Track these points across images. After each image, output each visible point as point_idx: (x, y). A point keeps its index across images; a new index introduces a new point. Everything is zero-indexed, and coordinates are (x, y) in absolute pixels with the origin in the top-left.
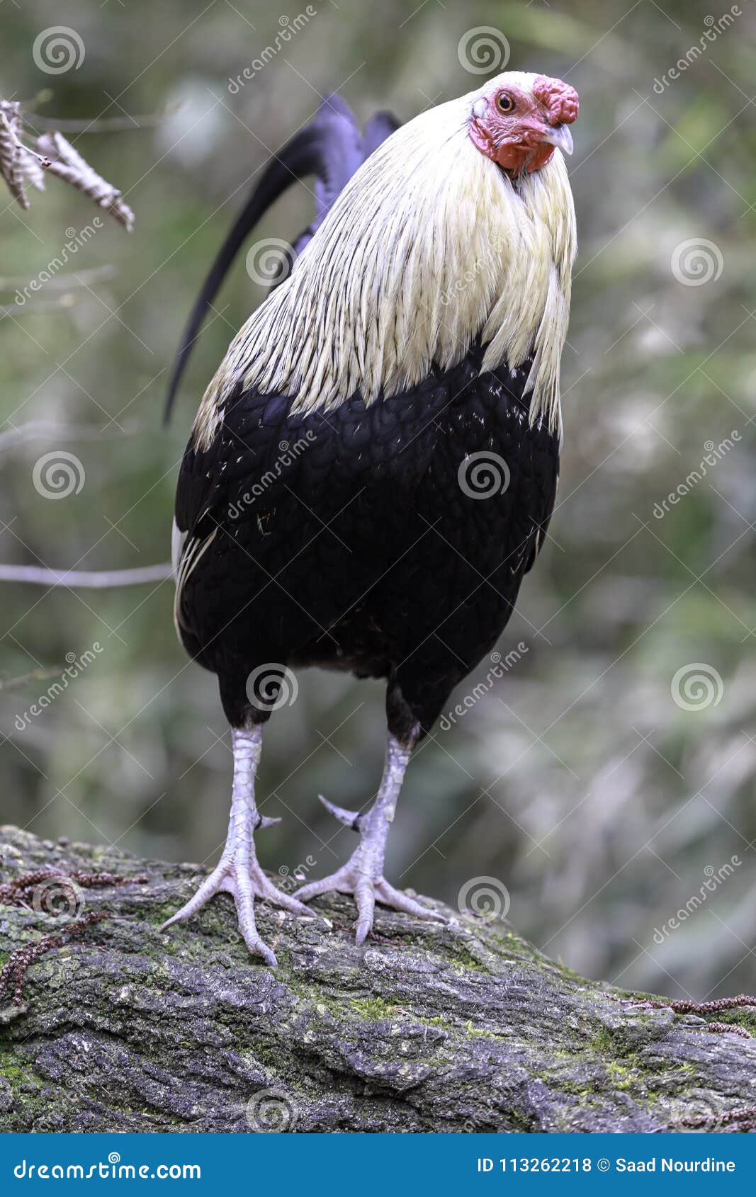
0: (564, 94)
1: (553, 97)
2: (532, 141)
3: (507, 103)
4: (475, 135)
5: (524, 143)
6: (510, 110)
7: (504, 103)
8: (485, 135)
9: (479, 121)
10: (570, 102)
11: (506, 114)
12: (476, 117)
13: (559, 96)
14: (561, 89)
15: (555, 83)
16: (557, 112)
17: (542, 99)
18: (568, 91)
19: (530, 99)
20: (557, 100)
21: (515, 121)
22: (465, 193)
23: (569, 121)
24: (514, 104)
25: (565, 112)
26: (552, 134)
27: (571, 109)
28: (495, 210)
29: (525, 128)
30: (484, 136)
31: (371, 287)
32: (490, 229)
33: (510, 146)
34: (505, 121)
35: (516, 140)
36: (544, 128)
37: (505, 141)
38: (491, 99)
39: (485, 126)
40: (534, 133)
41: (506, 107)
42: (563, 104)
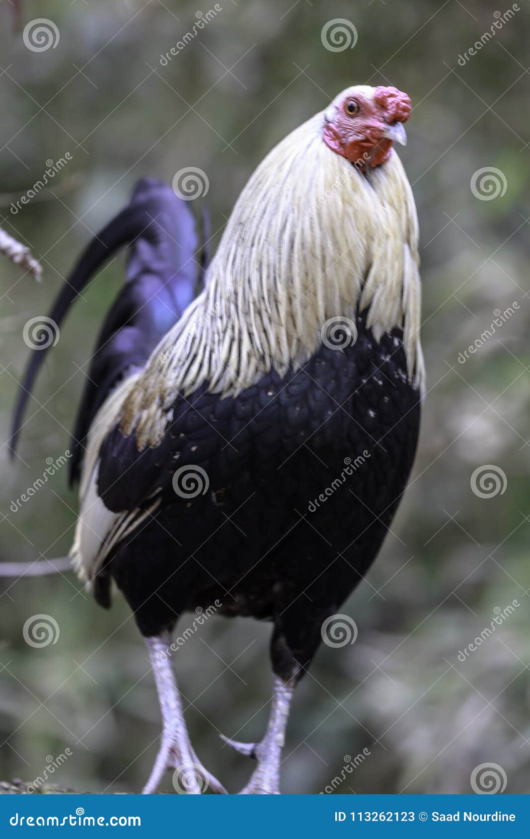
0: (399, 97)
1: (390, 100)
2: (374, 138)
3: (354, 108)
4: (327, 138)
5: (367, 140)
6: (356, 114)
7: (351, 108)
8: (336, 136)
9: (331, 125)
10: (404, 104)
11: (352, 117)
12: (329, 122)
13: (395, 99)
14: (396, 94)
15: (392, 90)
16: (393, 111)
17: (381, 103)
18: (402, 96)
19: (371, 104)
20: (393, 102)
21: (359, 122)
22: (329, 186)
23: (403, 120)
24: (359, 107)
25: (400, 112)
26: (388, 130)
27: (405, 110)
28: (357, 198)
29: (368, 127)
30: (335, 138)
31: (268, 277)
32: (355, 215)
33: (356, 143)
34: (352, 122)
35: (360, 137)
36: (382, 126)
37: (351, 139)
38: (341, 108)
39: (335, 129)
40: (374, 131)
41: (351, 111)
42: (398, 105)
